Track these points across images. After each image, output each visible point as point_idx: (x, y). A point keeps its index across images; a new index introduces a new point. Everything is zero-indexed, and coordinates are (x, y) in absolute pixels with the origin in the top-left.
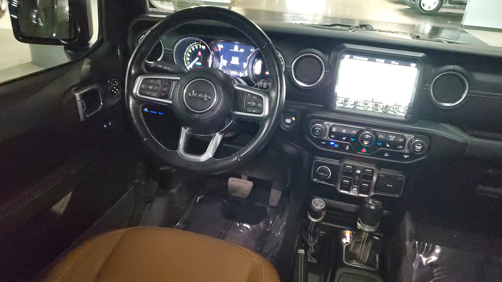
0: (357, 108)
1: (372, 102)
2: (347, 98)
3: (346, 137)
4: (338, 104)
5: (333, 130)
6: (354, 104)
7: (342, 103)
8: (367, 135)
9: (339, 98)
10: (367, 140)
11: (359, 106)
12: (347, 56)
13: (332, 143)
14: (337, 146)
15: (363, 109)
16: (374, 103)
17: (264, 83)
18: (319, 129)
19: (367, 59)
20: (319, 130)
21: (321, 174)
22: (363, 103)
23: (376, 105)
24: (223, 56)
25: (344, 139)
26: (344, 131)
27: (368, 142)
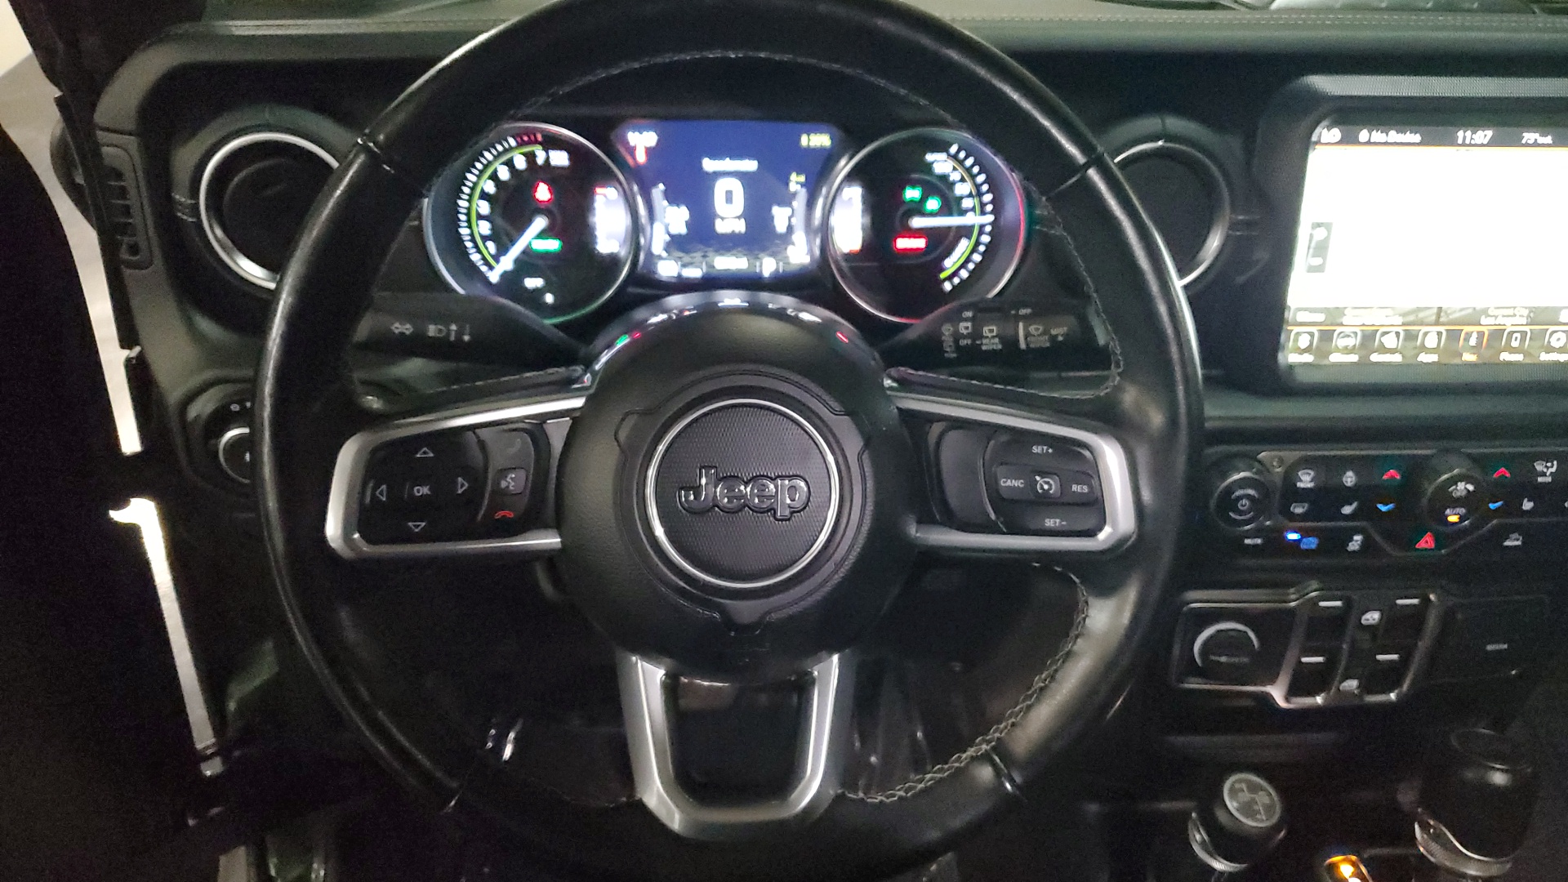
0: (1375, 358)
1: (1437, 323)
2: (1332, 325)
3: (1355, 505)
4: (1296, 353)
5: (1301, 481)
6: (1363, 345)
7: (1308, 350)
8: (1461, 486)
9: (1296, 329)
10: (1456, 502)
11: (1383, 350)
12: (1328, 134)
13: (1293, 536)
14: (1311, 543)
15: (1397, 358)
16: (1442, 329)
17: (986, 329)
18: (1251, 492)
19: (1417, 138)
20: (1248, 497)
21: (1223, 659)
22: (1398, 334)
23: (1453, 336)
24: (661, 186)
25: (1347, 510)
26: (1349, 480)
27: (1462, 511)
